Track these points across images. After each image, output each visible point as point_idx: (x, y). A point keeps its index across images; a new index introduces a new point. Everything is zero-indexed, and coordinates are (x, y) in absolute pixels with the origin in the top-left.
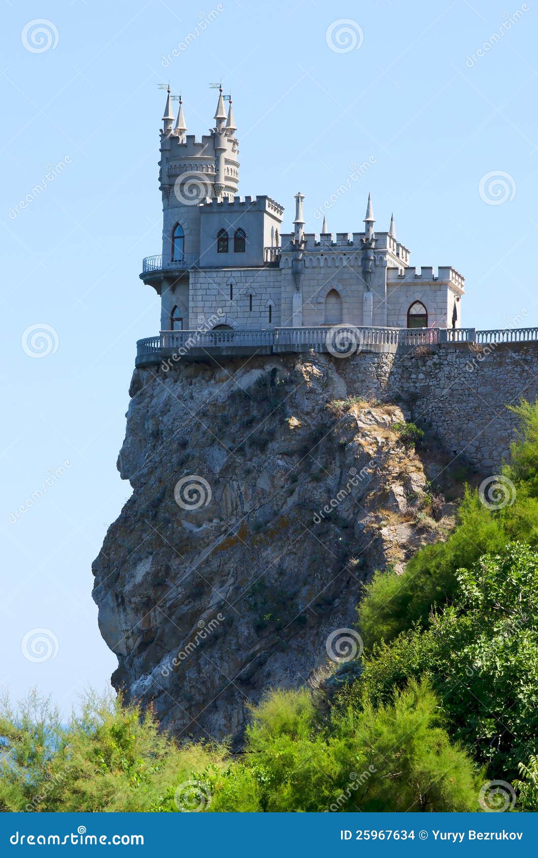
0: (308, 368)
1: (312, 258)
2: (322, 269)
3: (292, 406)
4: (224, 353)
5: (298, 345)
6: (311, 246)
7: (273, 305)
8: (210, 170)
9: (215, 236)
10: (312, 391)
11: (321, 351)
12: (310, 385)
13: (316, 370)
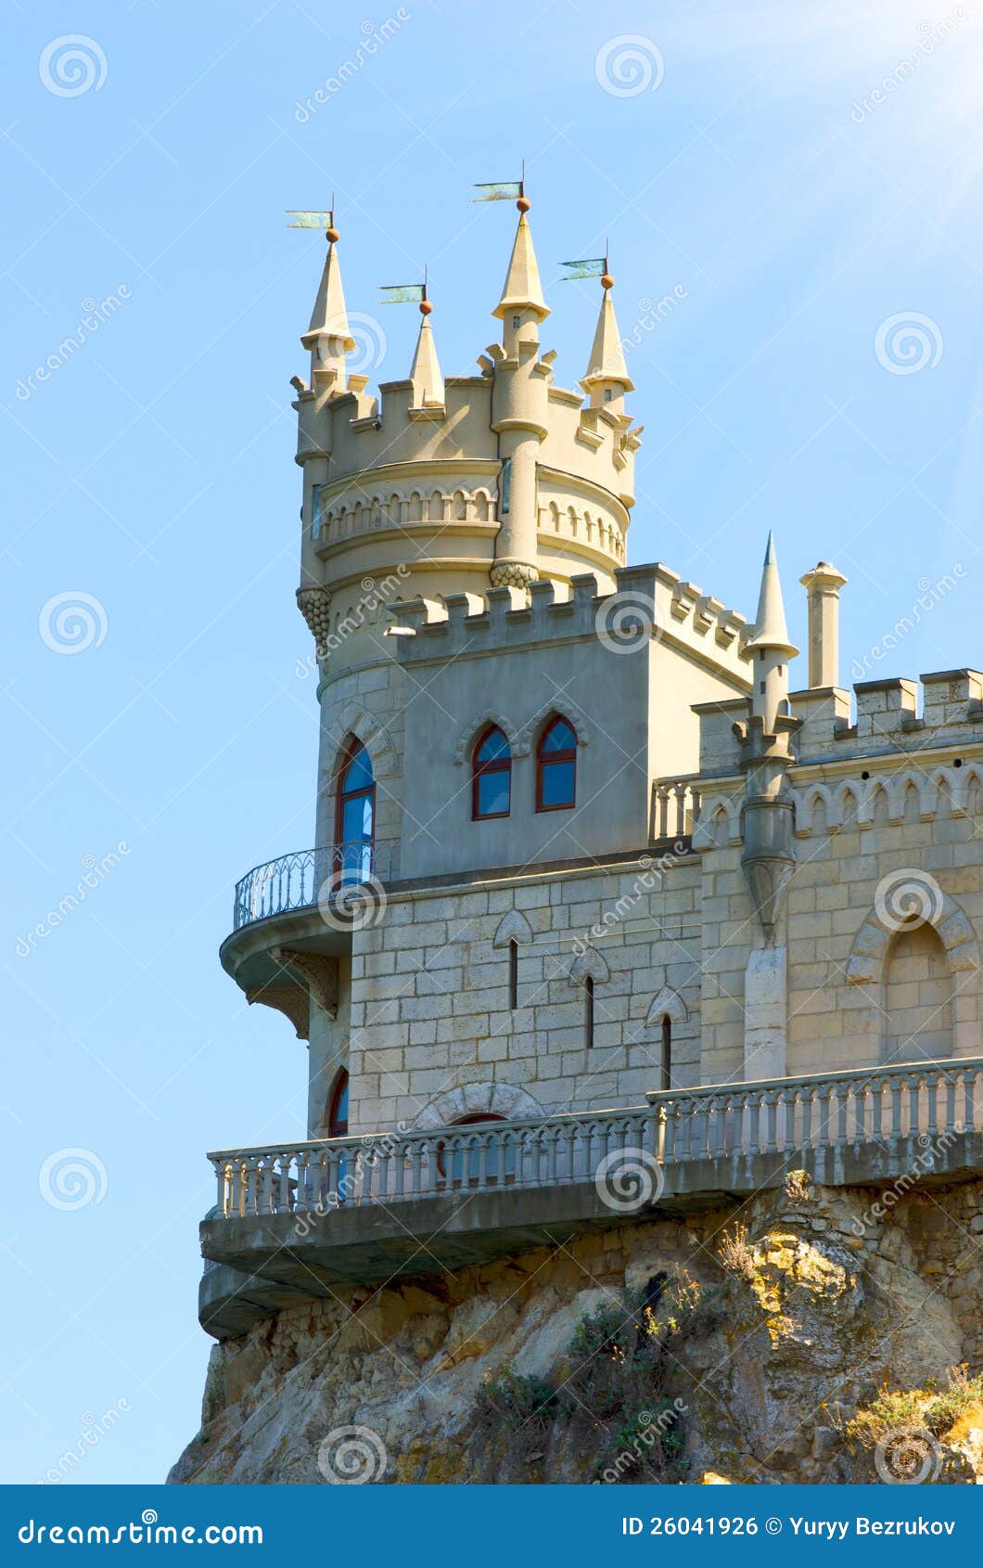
0: (774, 1257)
1: (824, 790)
2: (866, 836)
3: (712, 1433)
4: (455, 1224)
5: (743, 1159)
6: (818, 741)
7: (674, 1015)
8: (472, 511)
9: (460, 755)
10: (792, 1358)
11: (840, 1178)
12: (786, 1327)
13: (811, 1262)
